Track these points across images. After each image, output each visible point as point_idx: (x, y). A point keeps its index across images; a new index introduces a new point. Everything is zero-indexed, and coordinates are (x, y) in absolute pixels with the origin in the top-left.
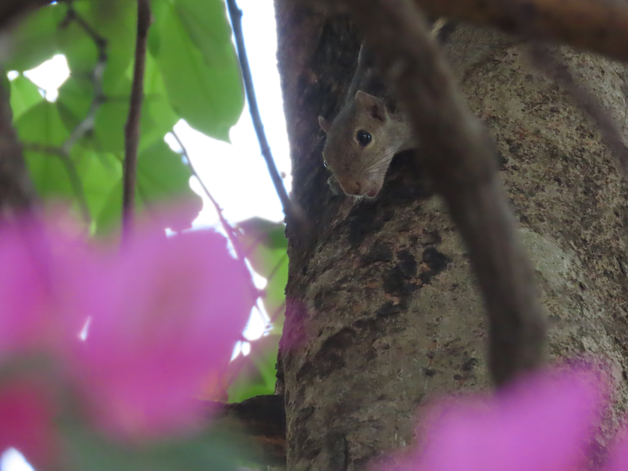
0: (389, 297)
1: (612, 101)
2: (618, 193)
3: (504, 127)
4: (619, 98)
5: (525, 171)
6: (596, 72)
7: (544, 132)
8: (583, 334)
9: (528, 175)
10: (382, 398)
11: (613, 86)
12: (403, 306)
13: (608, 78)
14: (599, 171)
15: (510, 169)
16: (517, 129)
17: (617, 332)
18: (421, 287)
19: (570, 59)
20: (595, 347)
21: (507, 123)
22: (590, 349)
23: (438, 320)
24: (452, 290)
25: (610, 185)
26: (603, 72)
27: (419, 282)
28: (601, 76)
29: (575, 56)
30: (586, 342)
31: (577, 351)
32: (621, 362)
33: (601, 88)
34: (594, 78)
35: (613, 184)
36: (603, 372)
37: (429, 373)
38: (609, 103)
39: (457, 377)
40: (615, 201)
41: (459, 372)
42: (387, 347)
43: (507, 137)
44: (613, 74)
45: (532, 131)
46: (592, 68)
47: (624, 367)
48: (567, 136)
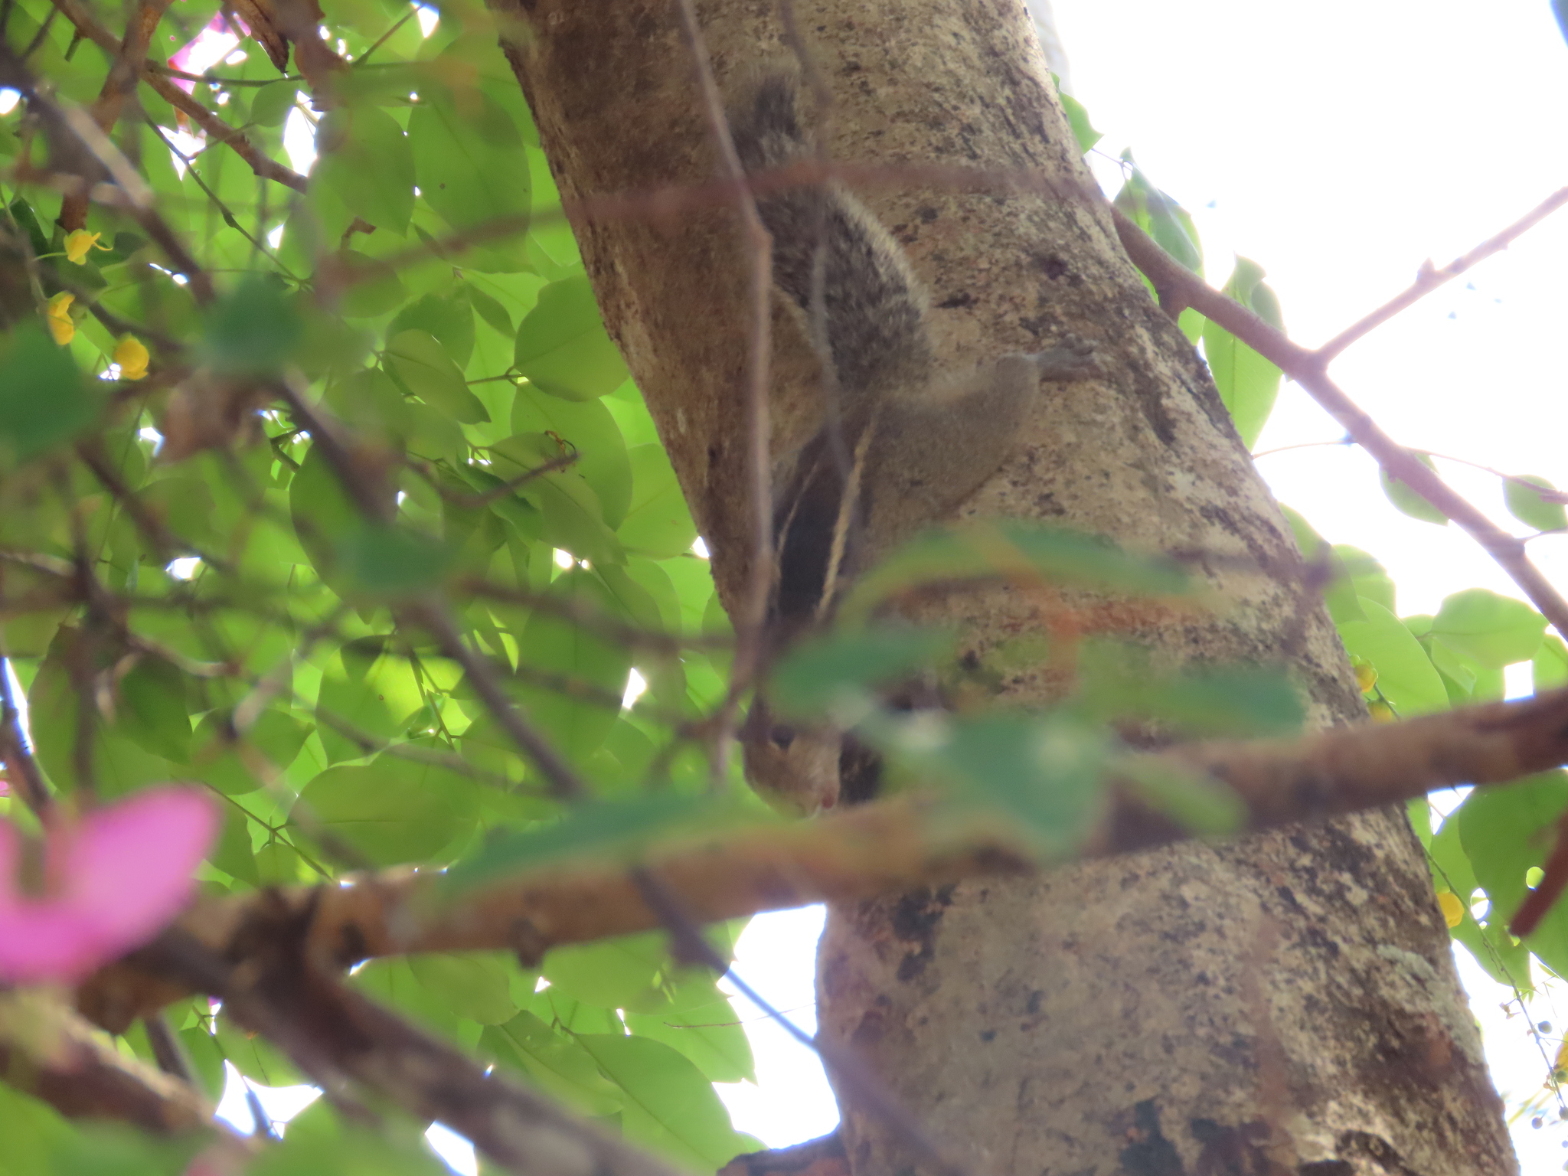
0: (906, 947)
1: (1132, 511)
2: (1183, 640)
3: (987, 626)
4: (1143, 500)
5: (1033, 678)
6: (1097, 479)
7: (1044, 607)
8: (1179, 881)
9: (1039, 682)
10: (940, 1097)
11: (1130, 488)
12: (927, 953)
13: (1117, 480)
14: (1144, 623)
15: (1012, 686)
16: (1006, 621)
17: (1237, 849)
18: (941, 913)
19: (1052, 481)
20: (1203, 890)
21: (989, 618)
22: (1197, 898)
23: (977, 953)
24: (982, 901)
25: (1167, 637)
26: (1107, 475)
27: (938, 906)
28: (1105, 481)
29: (1059, 471)
30: (1187, 892)
31: (1177, 912)
32: (1255, 891)
33: (1111, 500)
34: (1096, 490)
35: (1171, 632)
36: (1227, 922)
37: (988, 1036)
38: (1129, 515)
39: (1025, 1027)
40: (1181, 655)
41: (1026, 1019)
42: (924, 1021)
43: (994, 639)
44: (1123, 469)
45: (1026, 614)
46: (1088, 478)
47: (1260, 896)
48: (1081, 597)
